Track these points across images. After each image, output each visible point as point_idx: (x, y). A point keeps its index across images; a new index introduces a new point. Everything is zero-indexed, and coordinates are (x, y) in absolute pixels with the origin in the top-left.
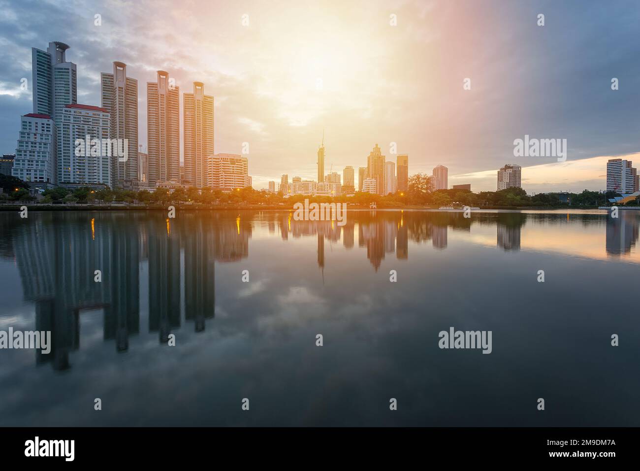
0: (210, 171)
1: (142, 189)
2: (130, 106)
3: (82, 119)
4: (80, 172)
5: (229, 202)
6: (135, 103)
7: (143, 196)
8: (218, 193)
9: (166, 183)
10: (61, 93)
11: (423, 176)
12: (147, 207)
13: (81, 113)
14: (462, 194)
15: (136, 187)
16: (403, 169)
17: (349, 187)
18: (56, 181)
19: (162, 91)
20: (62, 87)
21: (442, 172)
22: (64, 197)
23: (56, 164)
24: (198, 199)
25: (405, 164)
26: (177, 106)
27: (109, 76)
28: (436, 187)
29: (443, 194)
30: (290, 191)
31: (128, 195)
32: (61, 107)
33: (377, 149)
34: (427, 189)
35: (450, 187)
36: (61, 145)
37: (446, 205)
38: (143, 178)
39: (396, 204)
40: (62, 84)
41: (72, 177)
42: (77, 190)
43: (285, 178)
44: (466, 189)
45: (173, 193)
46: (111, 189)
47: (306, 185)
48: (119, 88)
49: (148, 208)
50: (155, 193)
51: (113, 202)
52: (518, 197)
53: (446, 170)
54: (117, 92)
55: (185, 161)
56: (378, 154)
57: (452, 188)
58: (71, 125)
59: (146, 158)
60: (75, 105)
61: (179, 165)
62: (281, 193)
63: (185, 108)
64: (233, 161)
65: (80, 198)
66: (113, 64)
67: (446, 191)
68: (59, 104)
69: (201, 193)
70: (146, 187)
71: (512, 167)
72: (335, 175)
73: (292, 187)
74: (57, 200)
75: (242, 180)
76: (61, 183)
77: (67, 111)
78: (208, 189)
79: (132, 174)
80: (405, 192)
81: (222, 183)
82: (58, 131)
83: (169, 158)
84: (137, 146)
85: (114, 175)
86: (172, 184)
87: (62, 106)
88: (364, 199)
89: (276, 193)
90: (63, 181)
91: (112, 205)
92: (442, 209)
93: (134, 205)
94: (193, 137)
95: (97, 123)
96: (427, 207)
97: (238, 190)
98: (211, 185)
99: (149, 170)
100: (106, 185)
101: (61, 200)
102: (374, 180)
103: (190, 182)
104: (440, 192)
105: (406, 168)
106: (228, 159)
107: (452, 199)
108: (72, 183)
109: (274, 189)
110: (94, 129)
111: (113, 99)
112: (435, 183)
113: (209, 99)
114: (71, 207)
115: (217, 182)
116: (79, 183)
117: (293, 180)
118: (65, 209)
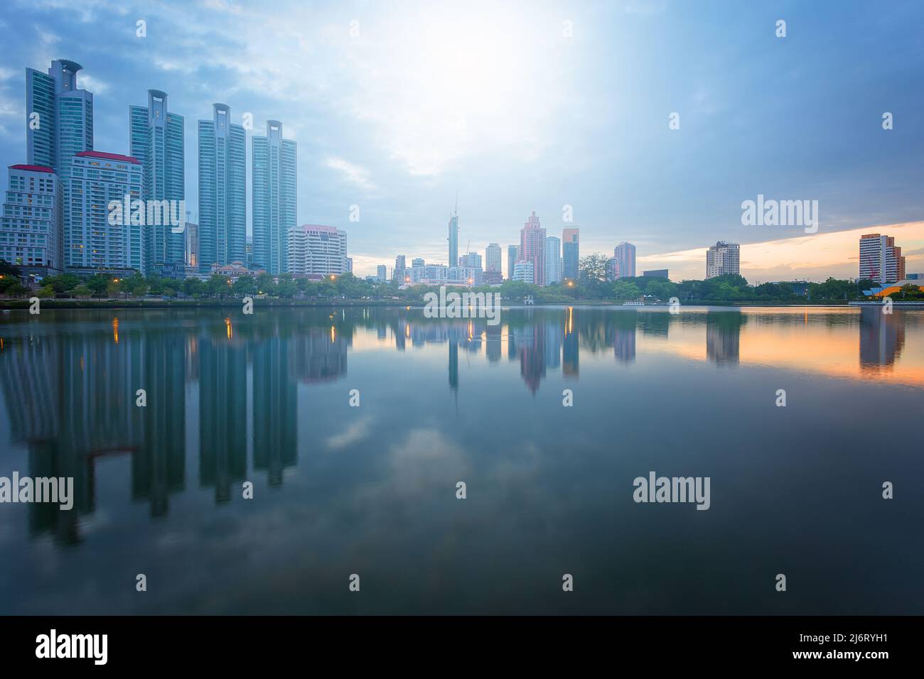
0: (291, 251)
1: (189, 276)
2: (173, 154)
3: (101, 174)
4: (97, 251)
5: (320, 295)
6: (181, 150)
7: (191, 287)
8: (302, 283)
9: (226, 267)
10: (69, 134)
11: (600, 258)
12: (198, 302)
13: (99, 164)
14: (657, 285)
15: (182, 273)
16: (572, 250)
17: (494, 274)
18: (61, 265)
19: (222, 133)
20: (71, 126)
21: (627, 252)
22: (72, 288)
23: (61, 239)
24: (273, 291)
25: (574, 241)
26: (242, 156)
27: (142, 110)
28: (619, 274)
29: (629, 284)
30: (408, 279)
31: (169, 286)
32: (69, 156)
33: (534, 219)
34: (606, 276)
35: (638, 274)
36: (68, 211)
37: (633, 300)
38: (191, 260)
39: (563, 298)
40: (72, 121)
41: (85, 258)
42: (93, 278)
43: (401, 260)
44: (661, 276)
45: (236, 282)
46: (144, 276)
47: (431, 271)
48: (157, 128)
49: (199, 304)
50: (210, 282)
51: (147, 295)
52: (736, 289)
53: (634, 248)
54: (154, 134)
55: (254, 235)
56: (535, 227)
57: (643, 275)
58: (84, 182)
59: (197, 232)
60: (90, 153)
61: (245, 241)
62: (395, 283)
63: (254, 158)
64: (325, 237)
65: (96, 289)
66: (148, 93)
67: (633, 279)
68: (66, 151)
69: (277, 282)
70: (196, 274)
71: (727, 246)
72: (475, 256)
73: (412, 273)
74: (62, 292)
75: (338, 264)
76: (68, 267)
77: (79, 162)
78: (288, 277)
79: (176, 254)
80: (574, 282)
81: (309, 268)
82: (65, 190)
83: (231, 232)
85: (148, 256)
86: (234, 270)
87: (71, 154)
88: (513, 292)
89: (389, 283)
90: (71, 265)
91: (145, 300)
92: (627, 306)
93: (178, 300)
94: (267, 200)
95: (123, 179)
96: (606, 303)
97: (333, 277)
98: (292, 270)
99: (201, 249)
100: (137, 271)
101: (68, 292)
102: (529, 263)
103: (262, 266)
104: (624, 281)
105: (576, 246)
106: (317, 232)
107: (641, 291)
108: (85, 268)
109: (385, 276)
110: (119, 188)
111: (147, 145)
112: (617, 267)
113: (289, 145)
114: (83, 303)
115: (302, 267)
116: (95, 268)
117: (413, 264)
118: (73, 306)
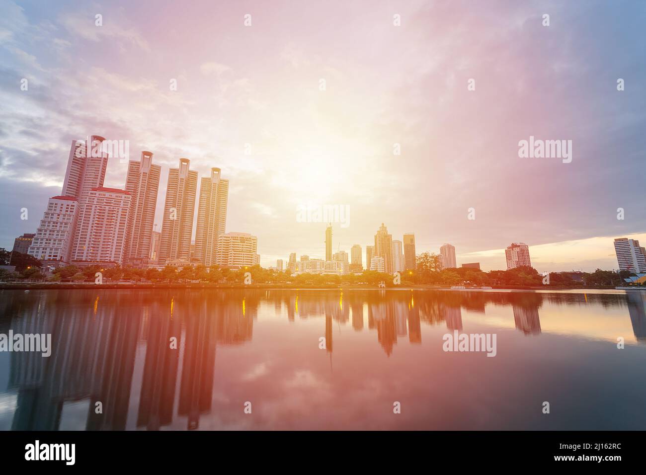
0: (220, 250)
1: (151, 267)
2: (151, 189)
3: (105, 201)
4: (94, 250)
5: (237, 280)
6: (156, 187)
7: (151, 274)
8: (225, 271)
9: (175, 261)
10: (90, 178)
11: (431, 255)
12: (153, 285)
13: (105, 195)
14: (471, 273)
15: (145, 265)
16: (410, 248)
17: (357, 266)
18: (69, 259)
19: (182, 176)
20: (93, 173)
21: (449, 250)
22: (73, 275)
23: (73, 239)
24: (205, 278)
25: (411, 243)
26: (194, 189)
27: (136, 163)
28: (445, 266)
29: (453, 273)
30: (297, 269)
31: (136, 273)
32: (87, 190)
33: (383, 228)
34: (436, 267)
35: (459, 266)
36: (79, 230)
37: (457, 284)
38: (153, 256)
39: (406, 283)
40: (93, 170)
41: (85, 255)
42: (88, 268)
43: (293, 256)
44: (475, 267)
45: (181, 271)
46: (121, 267)
47: (313, 264)
48: (144, 173)
49: (154, 287)
50: (163, 271)
51: (121, 280)
52: (530, 277)
53: (454, 248)
54: (141, 177)
55: (196, 239)
56: (384, 233)
57: (461, 267)
58: (94, 206)
59: (160, 237)
60: (101, 188)
61: (190, 243)
62: (288, 272)
63: (202, 190)
64: (243, 240)
65: (88, 276)
66: (141, 153)
67: (454, 270)
68: (86, 188)
69: (208, 271)
70: (155, 265)
71: (519, 246)
72: (343, 254)
73: (300, 266)
74: (66, 278)
75: (250, 261)
76: (73, 261)
77: (93, 194)
78: (216, 267)
79: (144, 252)
80: (413, 271)
81: (230, 261)
82: (81, 211)
83: (181, 237)
84: (152, 226)
85: (126, 253)
86: (180, 263)
87: (88, 189)
88: (373, 278)
89: (284, 272)
90: (75, 259)
91: (119, 283)
92: (454, 288)
93: (141, 283)
94: (207, 216)
95: (118, 204)
96: (438, 287)
97: (246, 268)
98: (219, 263)
99: (161, 248)
100: (117, 263)
101: (69, 278)
102: (381, 258)
103: (199, 260)
104: (449, 271)
105: (413, 246)
106: (238, 237)
107: (462, 278)
108: (84, 261)
109: (282, 268)
110: (115, 209)
111: (136, 183)
112: (443, 261)
113: (224, 182)
114: (78, 285)
115: (226, 260)
116: (90, 262)
117: (301, 259)
118: (71, 287)
